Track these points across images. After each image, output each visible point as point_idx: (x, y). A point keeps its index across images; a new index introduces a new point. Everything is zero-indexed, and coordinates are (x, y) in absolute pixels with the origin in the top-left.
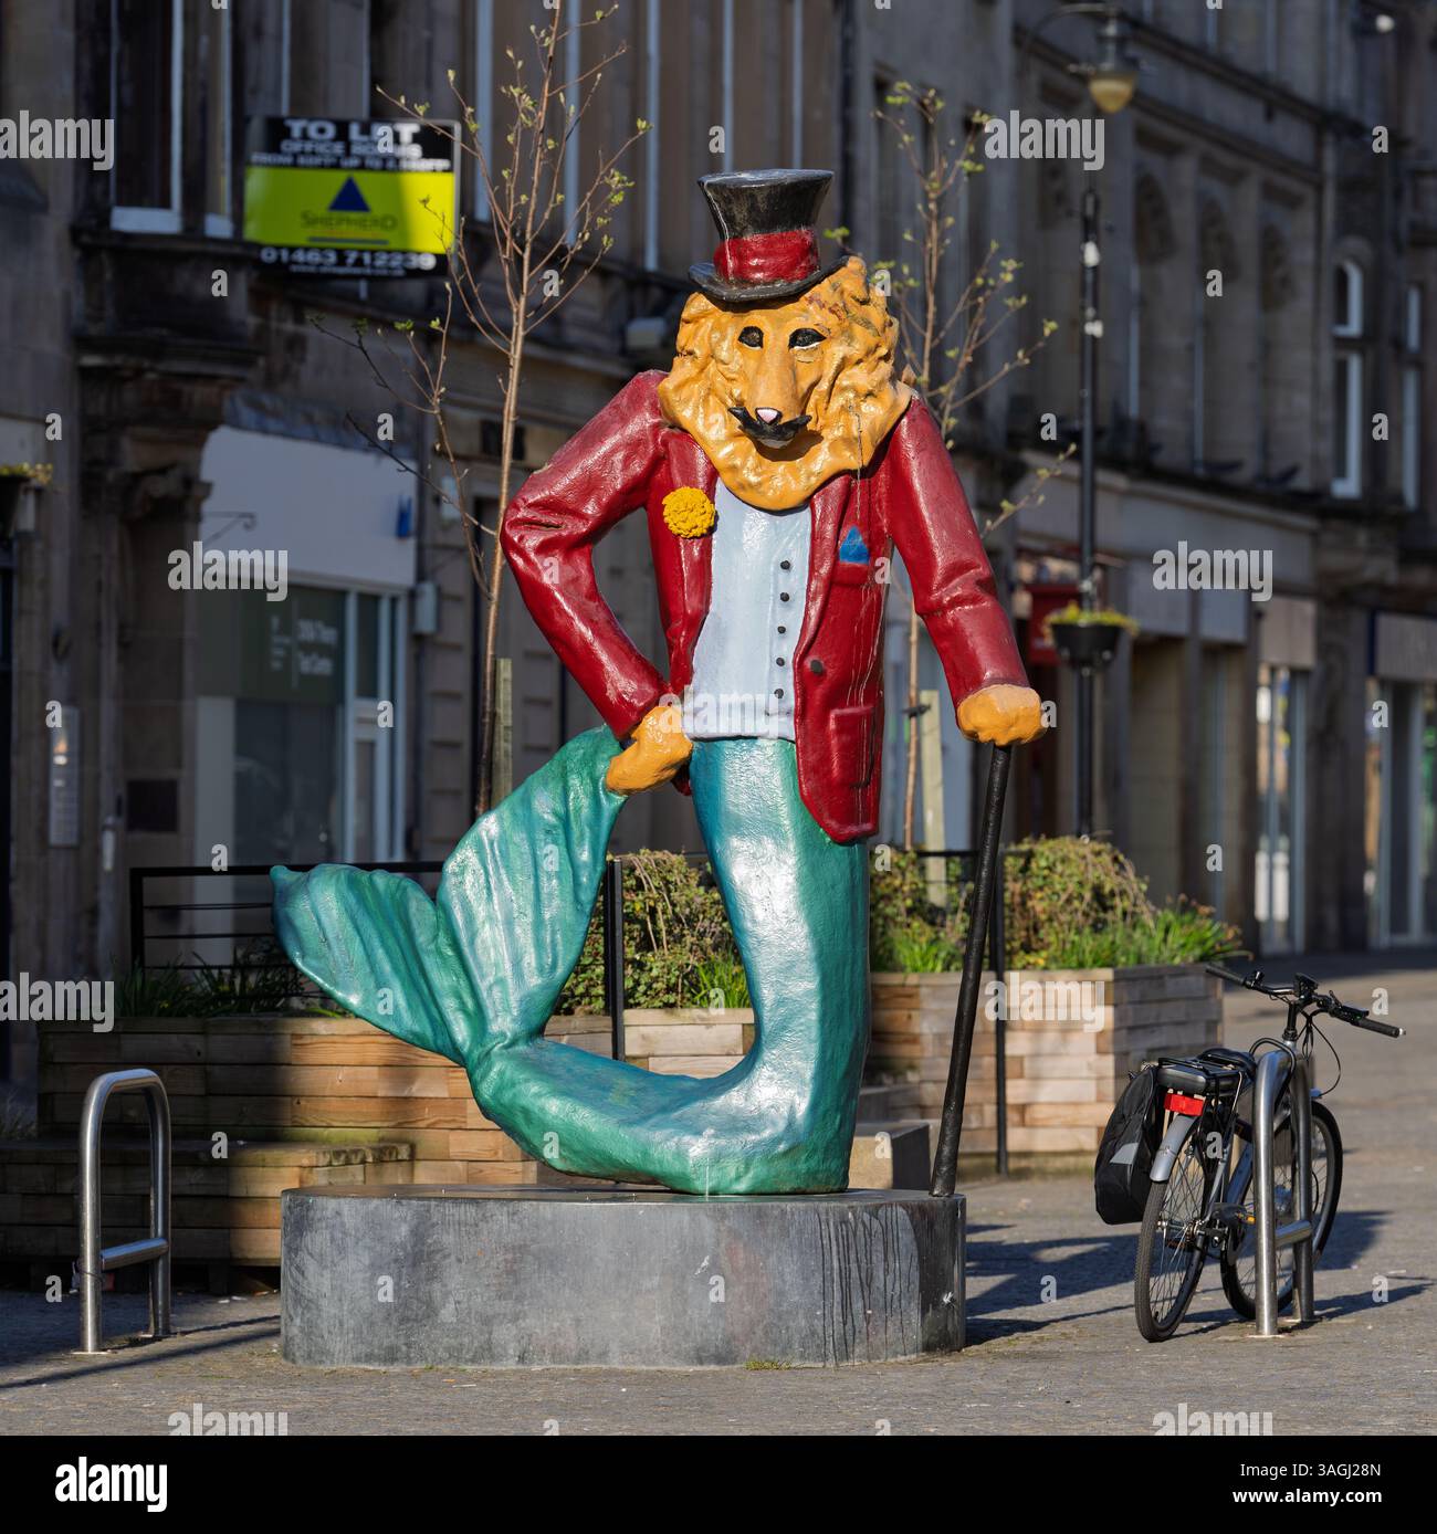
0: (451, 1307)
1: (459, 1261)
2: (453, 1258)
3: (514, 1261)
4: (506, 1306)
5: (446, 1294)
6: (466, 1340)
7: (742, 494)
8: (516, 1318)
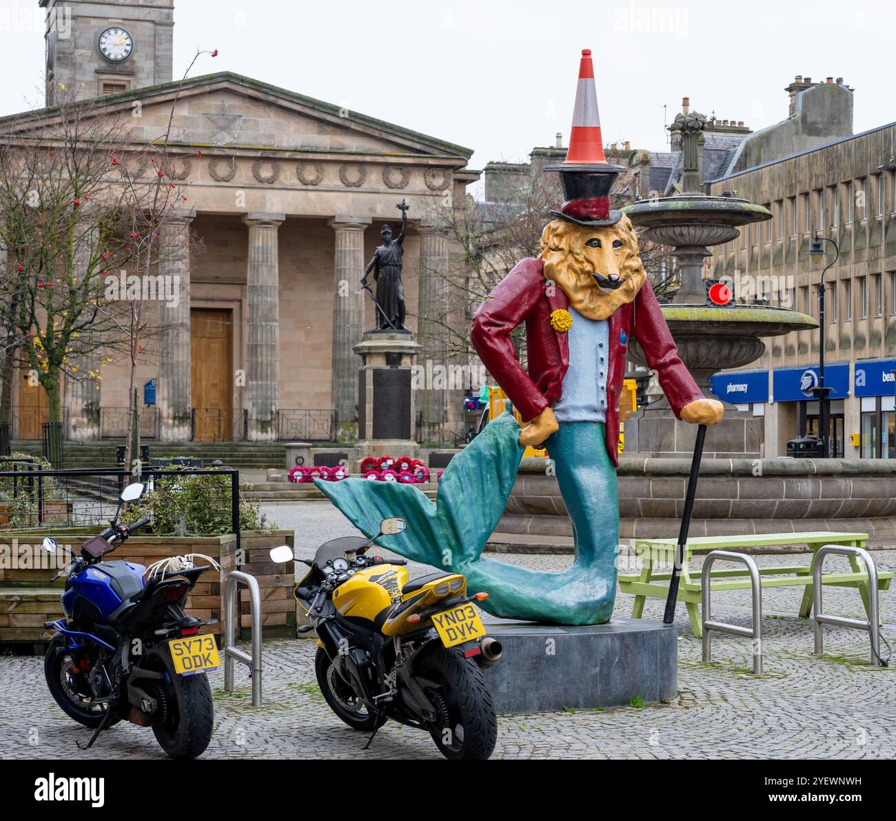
0: (505, 685)
1: (509, 664)
2: (506, 662)
3: (537, 663)
4: (533, 684)
5: (502, 680)
6: (512, 700)
7: (585, 314)
8: (537, 689)
